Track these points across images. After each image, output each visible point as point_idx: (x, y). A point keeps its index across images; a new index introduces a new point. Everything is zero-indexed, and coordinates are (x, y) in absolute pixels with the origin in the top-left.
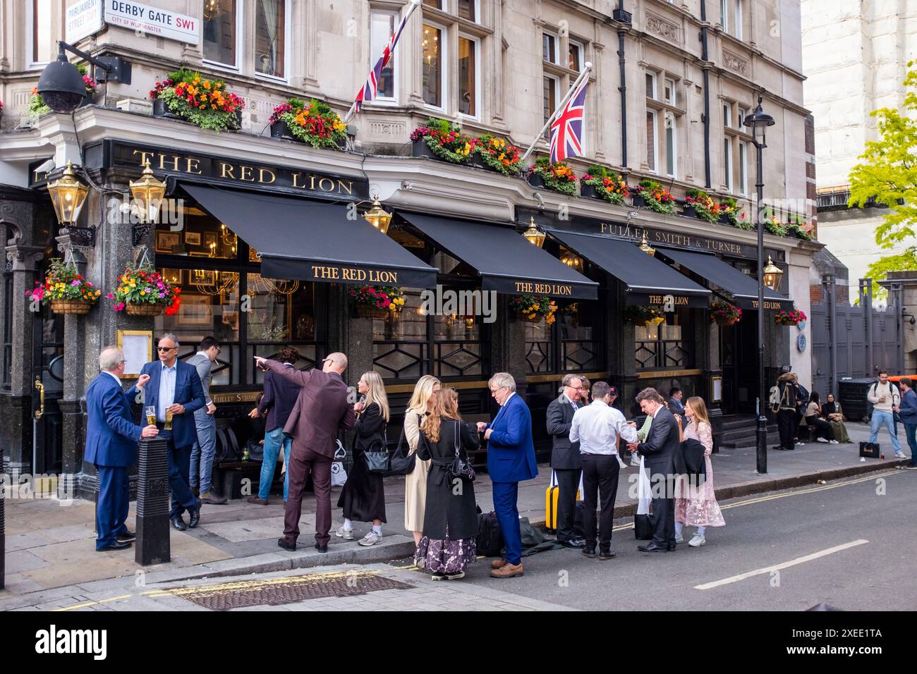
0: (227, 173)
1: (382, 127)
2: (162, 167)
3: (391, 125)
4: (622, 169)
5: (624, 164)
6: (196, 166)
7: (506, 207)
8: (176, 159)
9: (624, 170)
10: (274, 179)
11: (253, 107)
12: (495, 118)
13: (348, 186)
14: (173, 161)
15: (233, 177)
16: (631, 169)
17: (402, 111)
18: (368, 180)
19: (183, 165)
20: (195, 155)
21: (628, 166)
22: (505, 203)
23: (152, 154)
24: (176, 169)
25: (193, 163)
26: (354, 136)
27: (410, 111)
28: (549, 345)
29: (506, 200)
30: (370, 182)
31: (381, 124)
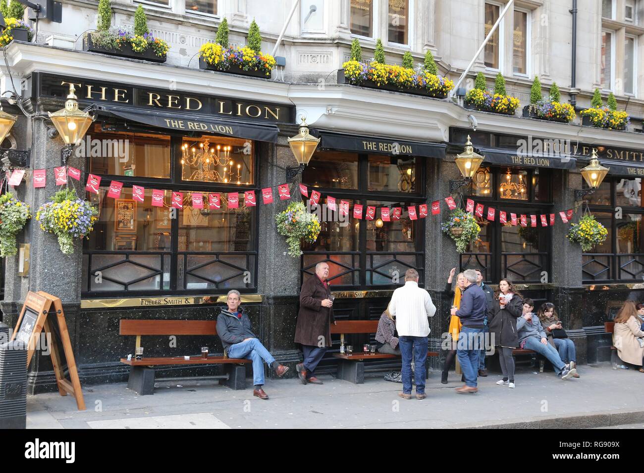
0: (153, 102)
1: (310, 57)
2: (89, 96)
3: (319, 55)
4: (570, 90)
5: (573, 85)
6: (123, 96)
7: (437, 129)
8: (104, 89)
9: (573, 91)
10: (200, 106)
11: (183, 42)
12: (426, 45)
13: (275, 111)
14: (101, 91)
15: (160, 105)
16: (579, 90)
17: (329, 42)
18: (295, 106)
19: (110, 94)
20: (121, 86)
21: (578, 86)
22: (436, 125)
23: (80, 85)
24: (103, 98)
25: (119, 93)
26: (284, 67)
27: (336, 42)
28: (489, 257)
29: (436, 122)
30: (298, 108)
31: (310, 55)
